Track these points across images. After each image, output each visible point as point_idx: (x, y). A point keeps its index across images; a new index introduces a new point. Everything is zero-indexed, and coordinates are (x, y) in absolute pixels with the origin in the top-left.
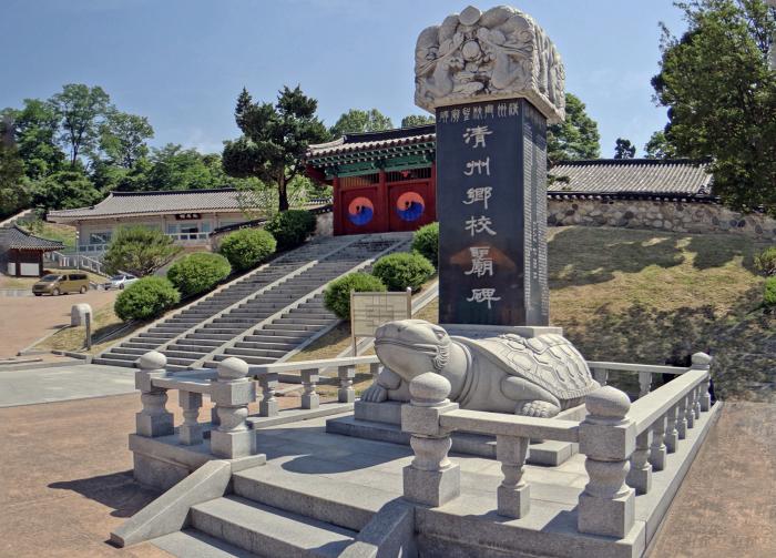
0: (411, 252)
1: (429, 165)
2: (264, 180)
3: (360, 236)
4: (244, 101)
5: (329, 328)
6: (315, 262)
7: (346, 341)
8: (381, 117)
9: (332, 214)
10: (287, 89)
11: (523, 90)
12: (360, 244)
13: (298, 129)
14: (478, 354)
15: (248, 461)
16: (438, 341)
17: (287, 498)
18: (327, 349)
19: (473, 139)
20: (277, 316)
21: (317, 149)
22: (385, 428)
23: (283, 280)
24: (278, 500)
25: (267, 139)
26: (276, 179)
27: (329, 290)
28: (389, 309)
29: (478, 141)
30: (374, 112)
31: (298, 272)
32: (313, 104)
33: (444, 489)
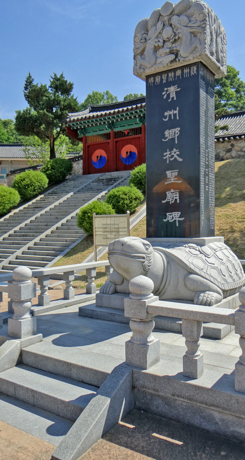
0: (129, 185)
1: (140, 125)
2: (41, 138)
3: (99, 175)
4: (29, 82)
5: (80, 240)
6: (72, 193)
7: (90, 249)
8: (111, 96)
9: (82, 161)
10: (55, 75)
11: (200, 55)
12: (99, 181)
13: (62, 103)
14: (170, 259)
15: (31, 339)
16: (146, 252)
17: (55, 365)
18: (79, 255)
19: (169, 95)
20: (48, 232)
21: (73, 116)
22: (114, 312)
23: (52, 206)
24: (50, 367)
25: (43, 109)
26: (48, 137)
27: (80, 213)
28: (116, 226)
29: (171, 96)
30: (107, 93)
31: (61, 200)
32: (71, 86)
33: (150, 357)
